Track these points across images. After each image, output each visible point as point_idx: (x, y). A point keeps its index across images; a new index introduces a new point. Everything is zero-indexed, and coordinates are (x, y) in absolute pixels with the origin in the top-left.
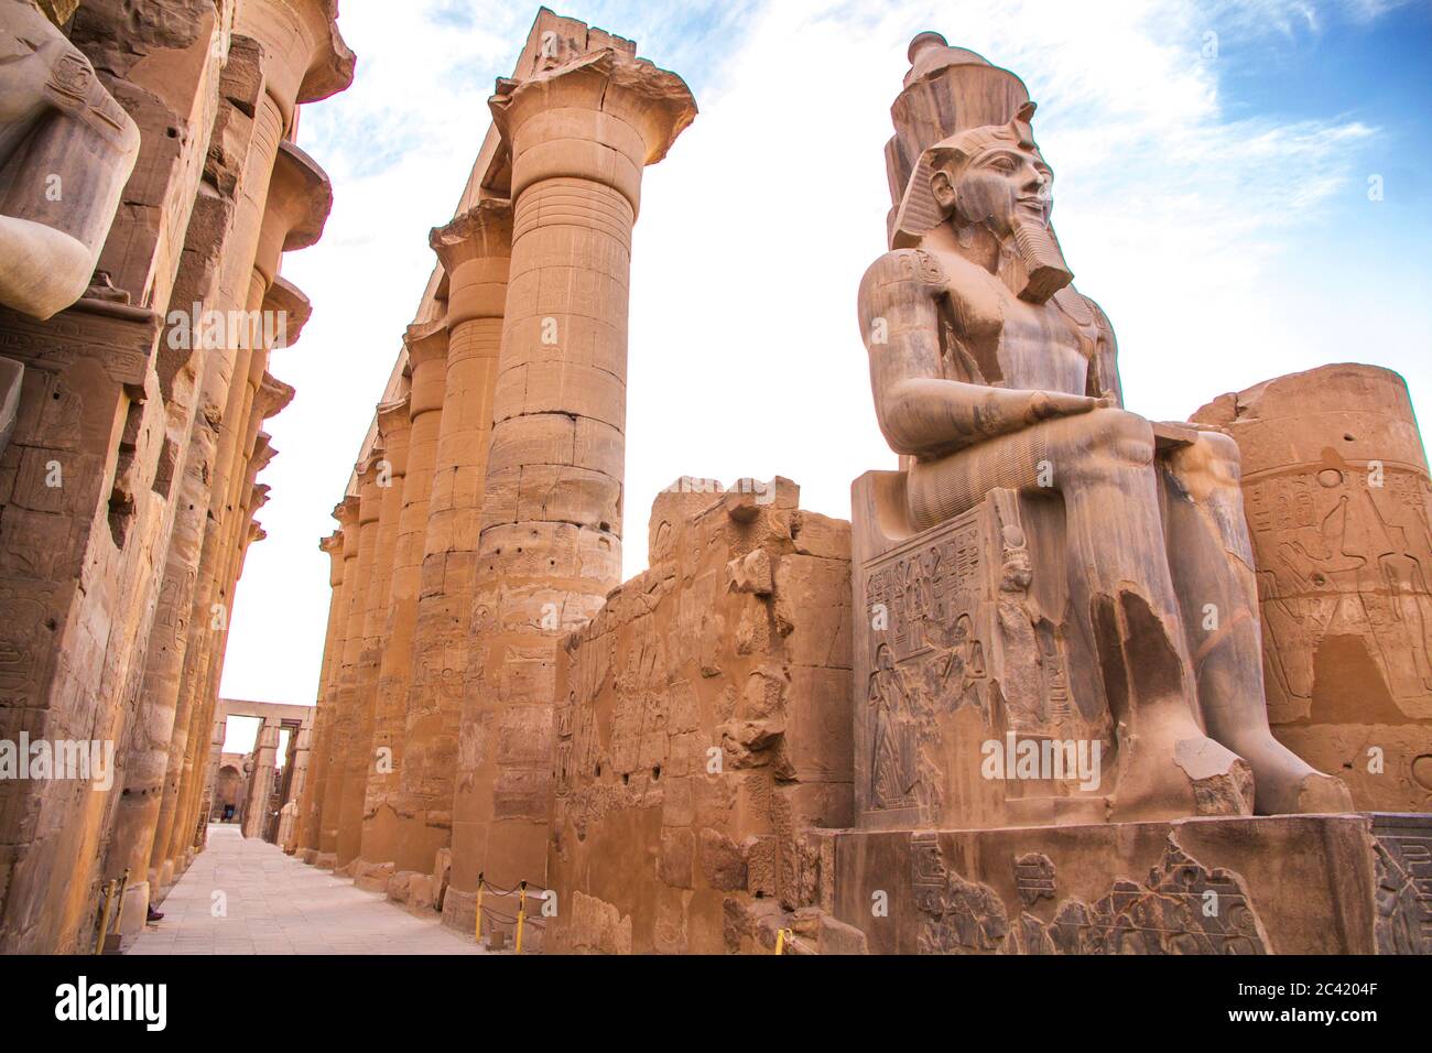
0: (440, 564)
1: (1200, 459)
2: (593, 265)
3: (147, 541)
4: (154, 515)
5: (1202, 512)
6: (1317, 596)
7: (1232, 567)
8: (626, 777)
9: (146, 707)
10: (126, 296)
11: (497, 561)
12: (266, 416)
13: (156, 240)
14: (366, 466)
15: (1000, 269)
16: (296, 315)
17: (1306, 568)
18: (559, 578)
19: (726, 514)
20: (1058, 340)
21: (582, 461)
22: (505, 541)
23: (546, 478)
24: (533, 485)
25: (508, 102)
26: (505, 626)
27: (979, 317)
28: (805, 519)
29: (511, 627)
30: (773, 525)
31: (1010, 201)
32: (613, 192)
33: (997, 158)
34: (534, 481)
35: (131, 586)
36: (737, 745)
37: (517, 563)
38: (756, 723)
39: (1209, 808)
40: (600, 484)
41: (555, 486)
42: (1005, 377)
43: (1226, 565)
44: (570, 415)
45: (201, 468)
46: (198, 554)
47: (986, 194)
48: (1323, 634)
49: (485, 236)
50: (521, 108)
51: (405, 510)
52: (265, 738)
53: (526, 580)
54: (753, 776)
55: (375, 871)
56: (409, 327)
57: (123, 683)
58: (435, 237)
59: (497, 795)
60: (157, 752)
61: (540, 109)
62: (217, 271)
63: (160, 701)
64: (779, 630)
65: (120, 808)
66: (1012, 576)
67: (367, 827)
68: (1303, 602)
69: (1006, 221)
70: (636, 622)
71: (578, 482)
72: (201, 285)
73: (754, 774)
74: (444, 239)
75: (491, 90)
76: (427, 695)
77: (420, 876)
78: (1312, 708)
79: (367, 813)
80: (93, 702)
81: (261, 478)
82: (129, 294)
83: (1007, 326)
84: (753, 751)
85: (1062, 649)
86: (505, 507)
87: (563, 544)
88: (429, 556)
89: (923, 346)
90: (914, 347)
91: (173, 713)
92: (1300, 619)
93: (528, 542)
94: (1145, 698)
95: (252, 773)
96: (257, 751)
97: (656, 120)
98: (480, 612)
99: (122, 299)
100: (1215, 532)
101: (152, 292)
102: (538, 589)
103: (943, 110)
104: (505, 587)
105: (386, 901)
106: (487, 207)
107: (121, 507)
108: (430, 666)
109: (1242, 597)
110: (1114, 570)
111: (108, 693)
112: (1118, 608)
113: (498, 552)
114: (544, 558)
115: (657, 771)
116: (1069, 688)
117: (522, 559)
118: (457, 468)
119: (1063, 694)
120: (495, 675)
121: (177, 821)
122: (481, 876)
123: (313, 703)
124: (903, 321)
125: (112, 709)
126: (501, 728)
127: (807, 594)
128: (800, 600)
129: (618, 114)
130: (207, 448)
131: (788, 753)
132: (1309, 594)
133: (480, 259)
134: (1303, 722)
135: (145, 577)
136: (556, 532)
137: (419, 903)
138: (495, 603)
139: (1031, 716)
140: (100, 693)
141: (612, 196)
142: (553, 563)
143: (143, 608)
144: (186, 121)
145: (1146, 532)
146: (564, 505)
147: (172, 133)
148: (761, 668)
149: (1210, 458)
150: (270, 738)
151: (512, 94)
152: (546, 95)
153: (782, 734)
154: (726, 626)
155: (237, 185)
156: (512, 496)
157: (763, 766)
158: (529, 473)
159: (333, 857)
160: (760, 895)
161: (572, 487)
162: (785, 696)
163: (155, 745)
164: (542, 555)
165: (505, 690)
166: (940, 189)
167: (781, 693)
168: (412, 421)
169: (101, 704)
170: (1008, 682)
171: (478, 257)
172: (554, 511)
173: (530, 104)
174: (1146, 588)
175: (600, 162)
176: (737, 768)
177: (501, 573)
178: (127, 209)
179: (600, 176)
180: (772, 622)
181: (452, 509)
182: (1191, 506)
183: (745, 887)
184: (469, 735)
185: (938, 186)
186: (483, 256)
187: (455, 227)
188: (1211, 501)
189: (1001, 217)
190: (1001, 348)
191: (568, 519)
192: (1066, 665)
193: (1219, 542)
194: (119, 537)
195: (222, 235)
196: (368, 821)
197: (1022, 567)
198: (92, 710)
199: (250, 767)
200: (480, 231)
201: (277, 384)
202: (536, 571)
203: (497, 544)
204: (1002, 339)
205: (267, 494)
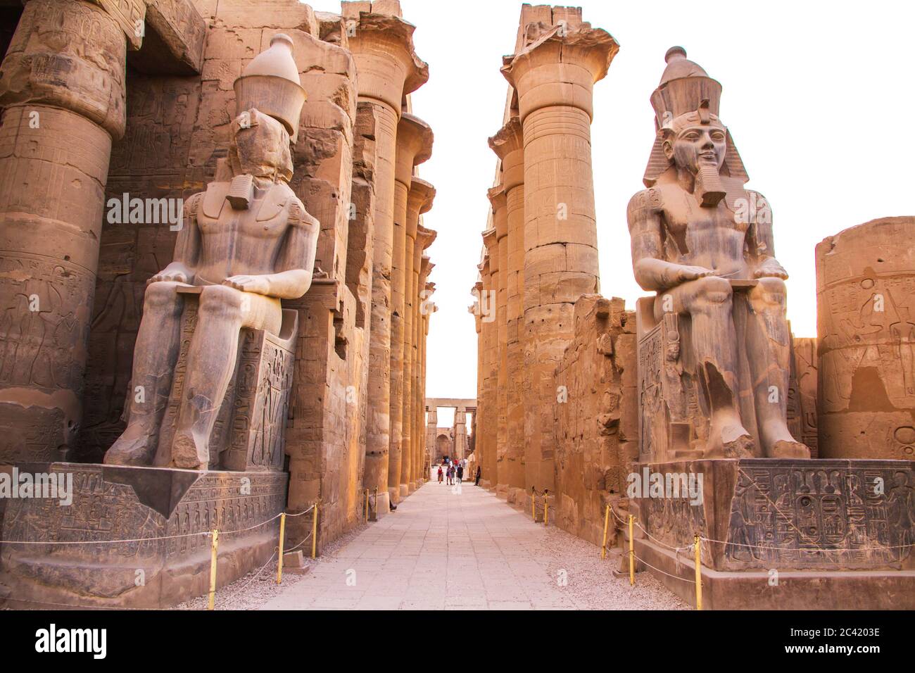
0: (515, 325)
1: (758, 294)
2: (567, 155)
3: (357, 350)
4: (358, 338)
5: (759, 319)
6: (856, 347)
7: (770, 345)
8: (574, 439)
9: (375, 414)
10: (326, 275)
11: (532, 327)
12: (425, 248)
13: (334, 243)
14: (483, 265)
15: (695, 190)
16: (429, 195)
17: (852, 332)
18: (565, 333)
19: (594, 316)
20: (722, 226)
21: (572, 268)
22: (535, 316)
23: (553, 280)
24: (547, 285)
25: (511, 68)
26: (539, 361)
27: (676, 223)
28: (629, 316)
29: (542, 362)
30: (614, 320)
31: (695, 156)
32: (574, 109)
33: (688, 134)
34: (547, 283)
35: (352, 372)
36: (601, 425)
37: (543, 327)
38: (607, 415)
39: (729, 455)
40: (583, 279)
41: (558, 284)
42: (690, 251)
43: (768, 344)
44: (562, 243)
45: (384, 300)
46: (389, 341)
47: (684, 153)
48: (857, 366)
49: (516, 137)
50: (517, 70)
51: (501, 293)
52: (458, 419)
53: (548, 336)
54: (608, 439)
55: (505, 488)
56: (489, 190)
57: (357, 410)
58: (491, 142)
59: (542, 448)
60: (383, 435)
61: (528, 69)
62: (370, 220)
63: (381, 411)
64: (618, 371)
65: (366, 460)
66: (670, 354)
67: (499, 466)
68: (849, 350)
69: (694, 166)
70: (573, 364)
71: (570, 279)
72: (364, 228)
73: (609, 438)
74: (495, 143)
75: (501, 64)
76: (516, 396)
77: (520, 490)
78: (850, 404)
79: (499, 458)
80: (343, 420)
81: (429, 279)
82: (327, 274)
83: (690, 225)
84: (608, 428)
85: (696, 385)
86: (534, 298)
87: (565, 315)
88: (509, 321)
89: (650, 241)
90: (645, 242)
91: (388, 417)
92: (847, 359)
93: (547, 316)
94: (716, 408)
95: (454, 438)
96: (455, 426)
97: (596, 57)
98: (527, 354)
99: (324, 276)
100: (764, 329)
101: (337, 261)
102: (554, 340)
103: (667, 105)
104: (537, 340)
105: (506, 503)
106: (514, 121)
107: (341, 344)
108: (516, 380)
109: (774, 359)
110: (703, 353)
111: (350, 415)
112: (705, 369)
113: (533, 322)
114: (556, 323)
115: (582, 436)
116: (698, 402)
117: (544, 325)
118: (518, 272)
119: (695, 405)
120: (537, 387)
121: (404, 464)
122: (533, 488)
123: (476, 398)
124: (641, 229)
125: (353, 421)
126: (542, 414)
127: (630, 353)
128: (627, 355)
129: (571, 62)
130: (385, 290)
131: (622, 428)
132: (852, 346)
133: (517, 151)
134: (845, 411)
135: (359, 364)
136: (561, 309)
137: (521, 503)
138: (533, 349)
139: (679, 415)
140: (346, 417)
141: (574, 112)
142: (560, 325)
143: (361, 377)
144: (338, 189)
145: (717, 335)
146: (564, 293)
147: (334, 196)
148: (608, 390)
149: (763, 292)
150: (461, 419)
151: (512, 63)
152: (529, 61)
153: (619, 419)
154: (597, 369)
155: (373, 174)
156: (536, 292)
157: (614, 434)
158: (544, 278)
159: (488, 482)
160: (612, 492)
161: (567, 283)
162: (620, 402)
163: (382, 432)
164: (554, 322)
165: (542, 394)
166: (667, 150)
167: (618, 401)
168: (498, 241)
169: (348, 420)
170: (671, 401)
171: (514, 150)
172: (559, 297)
173: (522, 67)
174: (715, 360)
175: (564, 93)
176: (602, 435)
177: (534, 333)
178: (323, 233)
179: (564, 102)
180: (614, 367)
181: (518, 294)
182: (755, 316)
183: (605, 489)
184: (527, 418)
185: (666, 148)
186: (517, 149)
187: (500, 135)
188: (763, 313)
189: (692, 165)
190: (687, 236)
191: (566, 301)
192: (697, 393)
193: (765, 333)
194: (342, 355)
195: (369, 202)
196: (500, 463)
197: (673, 351)
198: (344, 424)
199: (453, 435)
200: (514, 136)
201: (427, 231)
202: (552, 331)
203: (532, 318)
204: (687, 232)
205: (434, 287)
